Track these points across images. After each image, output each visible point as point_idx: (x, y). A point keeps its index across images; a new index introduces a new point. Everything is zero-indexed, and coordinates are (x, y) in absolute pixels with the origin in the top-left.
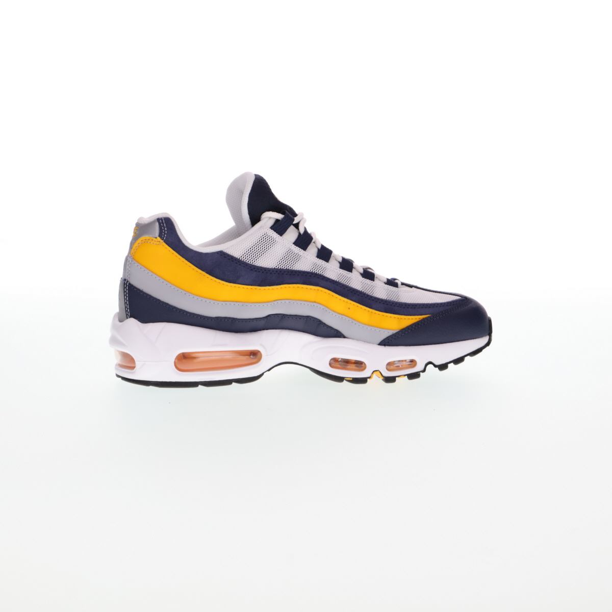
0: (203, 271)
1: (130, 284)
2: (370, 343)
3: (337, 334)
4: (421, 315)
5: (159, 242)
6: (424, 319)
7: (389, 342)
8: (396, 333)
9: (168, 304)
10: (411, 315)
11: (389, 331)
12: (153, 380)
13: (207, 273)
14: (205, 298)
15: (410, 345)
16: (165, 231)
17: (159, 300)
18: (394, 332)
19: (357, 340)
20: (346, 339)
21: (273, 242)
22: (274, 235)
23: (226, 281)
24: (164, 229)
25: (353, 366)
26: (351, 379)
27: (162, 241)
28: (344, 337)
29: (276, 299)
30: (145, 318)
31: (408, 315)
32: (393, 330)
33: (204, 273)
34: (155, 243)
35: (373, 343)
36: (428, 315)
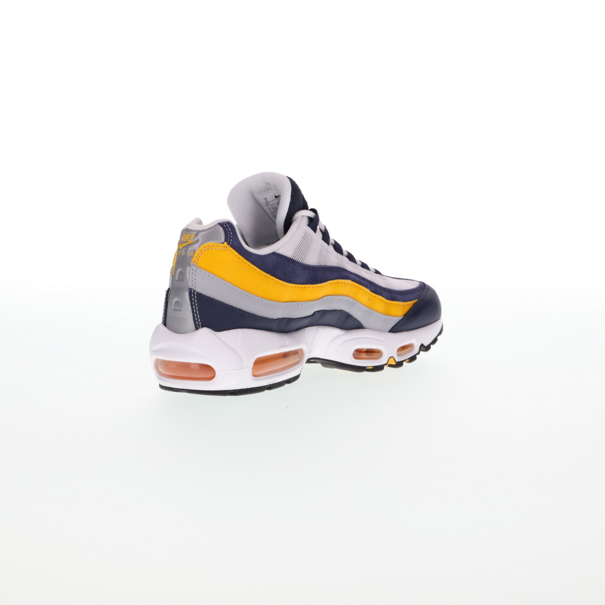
0: (267, 273)
1: (197, 293)
2: (383, 331)
3: (358, 326)
4: (412, 300)
5: (226, 247)
6: (414, 304)
7: (397, 328)
8: (402, 319)
9: (240, 309)
11: (396, 318)
12: (232, 389)
13: (271, 275)
15: (409, 330)
16: (230, 235)
17: (232, 307)
18: (400, 319)
19: (374, 330)
21: (312, 239)
22: (312, 232)
23: (287, 282)
24: (230, 234)
25: (364, 355)
26: (372, 368)
27: (228, 246)
28: (364, 328)
29: (323, 296)
30: (218, 326)
32: (399, 316)
33: (268, 275)
34: (221, 248)
35: (385, 332)
36: (416, 300)
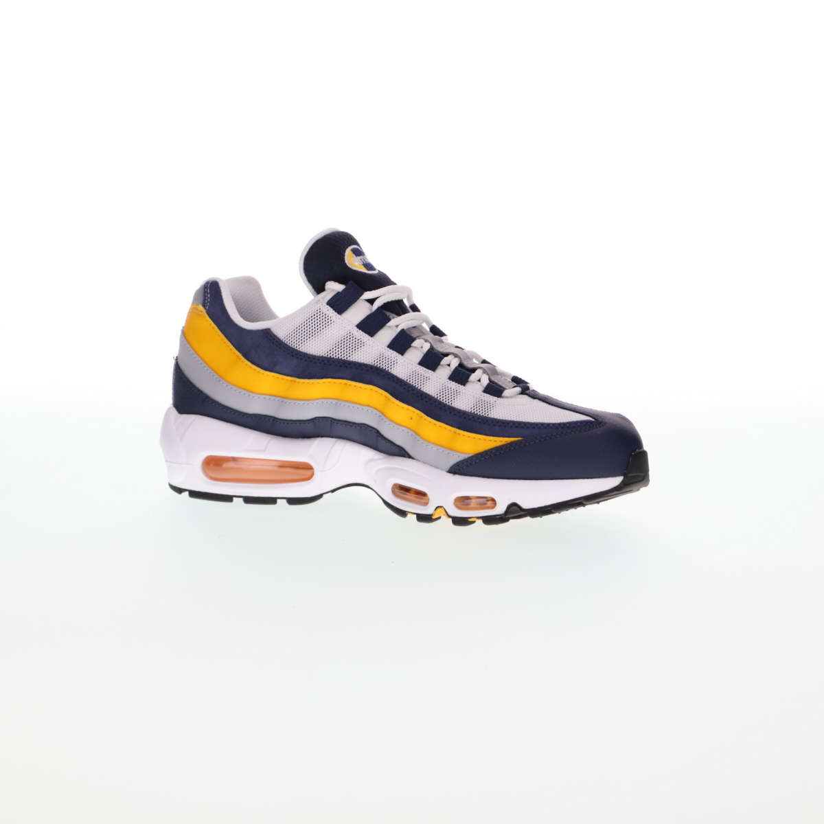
0: (240, 352)
2: (438, 468)
3: (401, 452)
4: (509, 437)
5: (202, 312)
6: (512, 442)
7: (460, 469)
8: (469, 458)
10: (493, 436)
11: (460, 455)
13: (243, 355)
14: (239, 387)
15: (488, 477)
18: (467, 456)
20: (411, 460)
21: (327, 321)
22: (330, 312)
23: (262, 368)
24: (208, 295)
28: (410, 457)
29: (320, 397)
31: (490, 435)
32: (464, 453)
33: (240, 355)
35: (442, 470)
36: (519, 438)
